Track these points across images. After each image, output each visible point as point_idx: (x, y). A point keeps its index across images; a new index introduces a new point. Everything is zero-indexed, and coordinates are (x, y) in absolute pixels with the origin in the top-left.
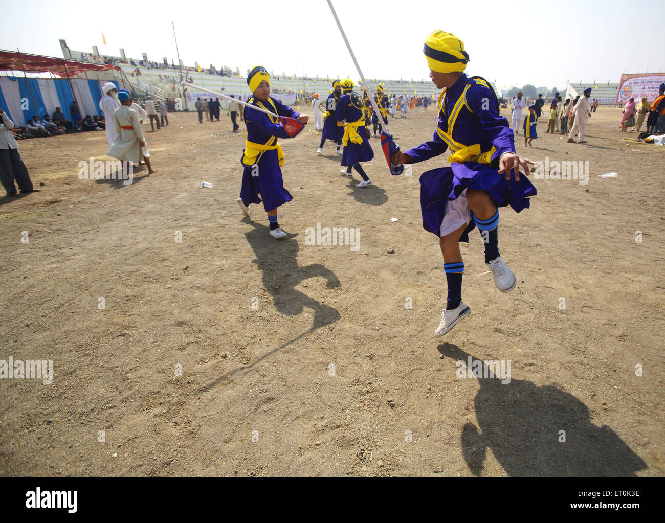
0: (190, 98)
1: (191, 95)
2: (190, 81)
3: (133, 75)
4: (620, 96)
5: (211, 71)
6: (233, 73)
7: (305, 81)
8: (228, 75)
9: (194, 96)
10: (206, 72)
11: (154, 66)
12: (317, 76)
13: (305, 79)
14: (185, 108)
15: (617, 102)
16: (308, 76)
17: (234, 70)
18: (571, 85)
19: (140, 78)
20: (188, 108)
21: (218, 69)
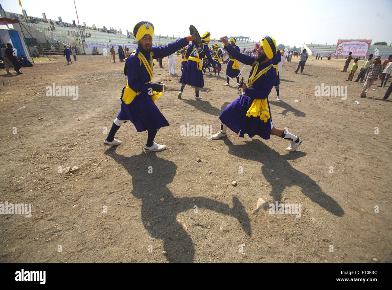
0: (87, 46)
1: (88, 44)
2: (89, 35)
3: (49, 30)
4: (336, 52)
5: (104, 30)
6: (118, 32)
7: (160, 38)
8: (114, 33)
9: (89, 45)
10: (101, 30)
11: (66, 25)
12: (167, 35)
13: (160, 37)
14: (84, 53)
15: (335, 55)
16: (162, 36)
17: (118, 30)
18: (307, 45)
19: (54, 32)
20: (85, 52)
21: (109, 28)
